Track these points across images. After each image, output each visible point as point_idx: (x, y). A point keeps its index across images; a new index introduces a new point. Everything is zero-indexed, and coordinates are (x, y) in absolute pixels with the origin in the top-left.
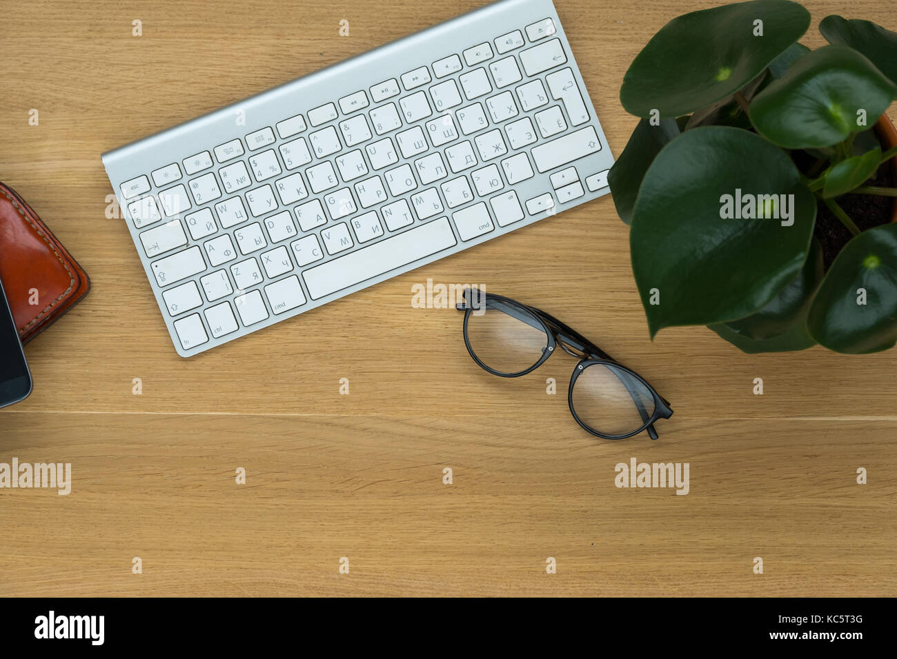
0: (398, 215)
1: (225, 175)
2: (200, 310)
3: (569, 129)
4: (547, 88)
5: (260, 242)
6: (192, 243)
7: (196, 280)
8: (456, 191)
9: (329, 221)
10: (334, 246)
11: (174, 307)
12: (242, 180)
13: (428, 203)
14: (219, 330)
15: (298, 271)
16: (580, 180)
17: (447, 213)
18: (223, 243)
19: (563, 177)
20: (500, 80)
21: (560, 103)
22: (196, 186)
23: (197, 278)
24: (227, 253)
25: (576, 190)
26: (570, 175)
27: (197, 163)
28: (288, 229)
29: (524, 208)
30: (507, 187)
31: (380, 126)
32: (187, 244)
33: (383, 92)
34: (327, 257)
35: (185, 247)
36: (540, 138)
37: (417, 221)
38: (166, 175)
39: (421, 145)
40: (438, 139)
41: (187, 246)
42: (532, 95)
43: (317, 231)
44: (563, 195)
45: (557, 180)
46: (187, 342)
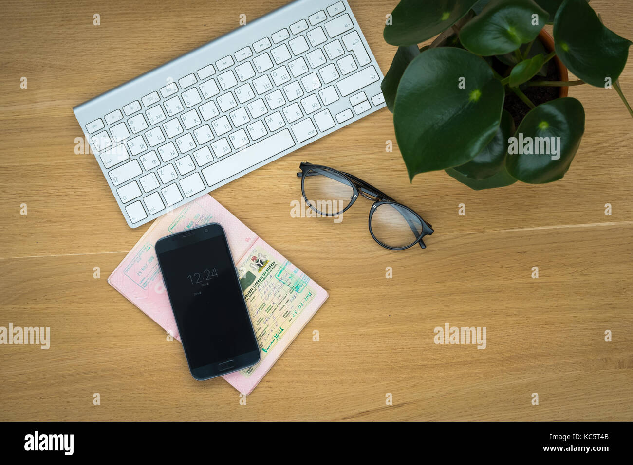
0: (257, 130)
1: (149, 114)
2: (141, 199)
3: (358, 68)
4: (343, 44)
5: (174, 153)
6: (132, 157)
8: (292, 112)
9: (215, 137)
10: (219, 153)
11: (124, 198)
12: (160, 116)
13: (275, 121)
14: (153, 209)
15: (198, 170)
16: (368, 99)
17: (287, 126)
18: (152, 156)
19: (357, 98)
20: (313, 42)
21: (352, 52)
22: (132, 122)
23: (137, 179)
24: (154, 162)
25: (366, 106)
26: (361, 97)
27: (132, 108)
28: (191, 144)
29: (334, 119)
30: (324, 107)
31: (242, 76)
32: (129, 158)
33: (242, 55)
34: (216, 159)
35: (128, 161)
36: (341, 75)
37: (269, 133)
38: (113, 117)
39: (268, 86)
40: (278, 81)
41: (130, 160)
42: (334, 49)
43: (208, 144)
44: (358, 110)
45: (354, 100)
46: (134, 219)
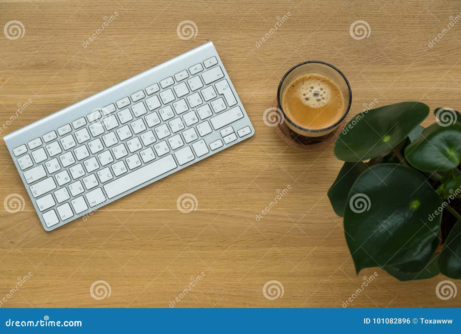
0: (148, 155)
1: (63, 141)
2: (54, 208)
3: (228, 107)
4: (216, 90)
5: (82, 172)
6: (49, 175)
7: (52, 193)
8: (175, 142)
9: (115, 160)
10: (118, 172)
11: (42, 207)
12: (71, 143)
13: (162, 149)
14: (64, 216)
15: (101, 185)
16: (234, 132)
17: (171, 152)
18: (64, 174)
19: (226, 131)
20: (193, 87)
21: (222, 96)
22: (49, 148)
23: (52, 192)
24: (66, 179)
25: (233, 137)
26: (229, 130)
27: (49, 137)
28: (95, 165)
29: (209, 147)
30: (200, 138)
31: (136, 113)
33: (137, 96)
34: (115, 177)
35: (46, 178)
36: (214, 113)
37: (157, 157)
38: (35, 143)
39: (157, 121)
40: (165, 117)
41: (46, 177)
42: (208, 93)
43: (109, 166)
44: (227, 140)
45: (224, 132)
46: (49, 224)
